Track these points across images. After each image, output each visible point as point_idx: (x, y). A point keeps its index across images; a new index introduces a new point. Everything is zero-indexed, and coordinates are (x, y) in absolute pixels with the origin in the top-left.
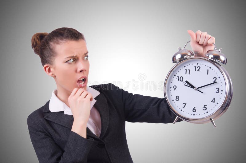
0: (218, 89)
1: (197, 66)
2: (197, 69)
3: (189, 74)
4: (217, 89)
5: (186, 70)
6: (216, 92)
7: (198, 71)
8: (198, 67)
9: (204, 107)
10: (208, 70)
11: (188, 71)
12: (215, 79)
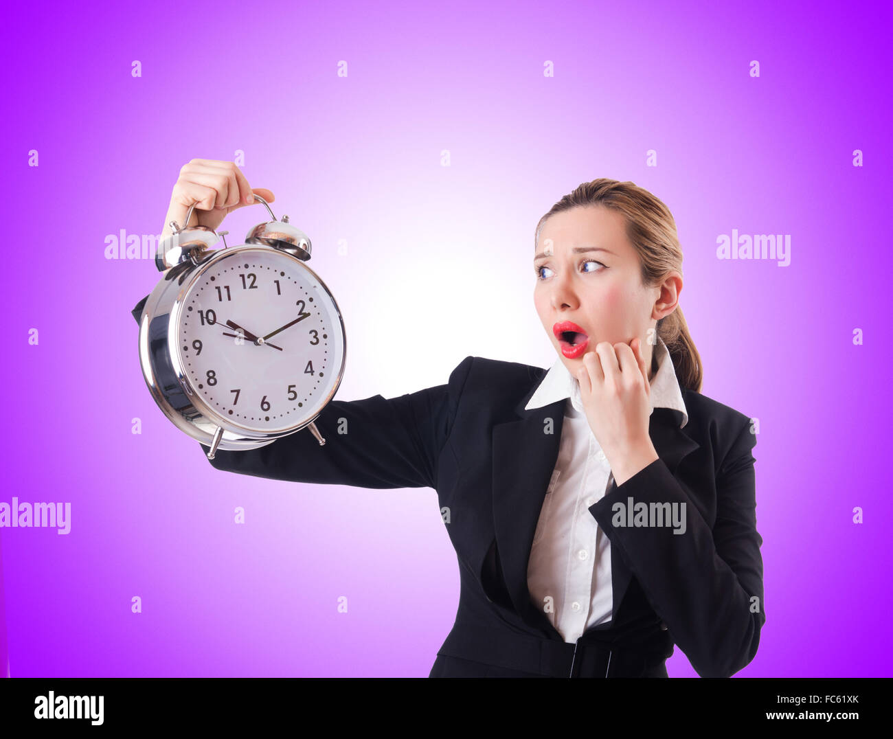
0: (314, 334)
1: (246, 272)
2: (249, 282)
3: (229, 299)
4: (311, 332)
5: (218, 288)
6: (312, 343)
7: (252, 287)
8: (249, 277)
9: (289, 392)
10: (277, 282)
11: (224, 292)
12: (301, 304)
